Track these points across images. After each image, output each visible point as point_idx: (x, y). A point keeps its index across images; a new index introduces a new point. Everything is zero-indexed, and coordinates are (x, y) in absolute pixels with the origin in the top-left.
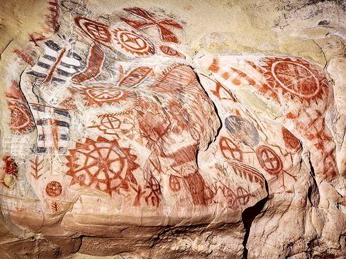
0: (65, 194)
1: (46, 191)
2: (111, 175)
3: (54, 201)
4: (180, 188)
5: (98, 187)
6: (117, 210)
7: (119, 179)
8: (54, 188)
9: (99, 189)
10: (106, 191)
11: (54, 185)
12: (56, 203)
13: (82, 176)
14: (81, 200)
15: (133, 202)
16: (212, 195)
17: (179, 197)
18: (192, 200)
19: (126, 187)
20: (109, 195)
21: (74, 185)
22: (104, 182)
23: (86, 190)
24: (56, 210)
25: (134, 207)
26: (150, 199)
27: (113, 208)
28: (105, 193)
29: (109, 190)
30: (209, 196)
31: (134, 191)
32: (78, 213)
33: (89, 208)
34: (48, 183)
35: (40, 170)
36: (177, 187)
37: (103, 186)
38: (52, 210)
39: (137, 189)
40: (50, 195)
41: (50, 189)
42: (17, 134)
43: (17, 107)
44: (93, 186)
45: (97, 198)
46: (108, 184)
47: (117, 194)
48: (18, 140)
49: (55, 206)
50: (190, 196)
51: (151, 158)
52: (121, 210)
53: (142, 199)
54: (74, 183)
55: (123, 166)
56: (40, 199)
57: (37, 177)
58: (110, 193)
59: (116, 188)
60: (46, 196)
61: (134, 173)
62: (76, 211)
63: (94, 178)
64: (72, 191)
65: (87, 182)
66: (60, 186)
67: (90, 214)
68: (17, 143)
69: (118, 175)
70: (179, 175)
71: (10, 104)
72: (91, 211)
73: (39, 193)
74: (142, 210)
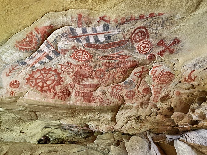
0: (20, 88)
1: (10, 84)
2: (45, 85)
3: (13, 90)
4: (78, 95)
5: (37, 88)
6: (43, 99)
7: (48, 87)
8: (15, 84)
9: (37, 89)
10: (40, 91)
11: (15, 82)
12: (13, 91)
13: (32, 82)
14: (29, 93)
15: (51, 98)
16: (94, 100)
17: (77, 99)
18: (83, 100)
19: (50, 91)
20: (41, 93)
21: (27, 85)
22: (40, 87)
23: (32, 89)
24: (12, 95)
25: (52, 99)
26: (60, 97)
27: (42, 98)
28: (39, 92)
29: (42, 91)
30: (92, 100)
31: (53, 93)
32: (26, 98)
33: (31, 97)
34: (13, 80)
35: (12, 72)
36: (77, 95)
37: (39, 89)
38: (9, 95)
39: (55, 93)
40: (11, 87)
41: (13, 83)
42: (16, 49)
43: (33, 37)
44: (35, 88)
45: (36, 93)
46: (42, 88)
47: (45, 93)
48: (14, 52)
49: (12, 93)
50: (83, 99)
51: (71, 83)
52: (45, 100)
53: (56, 97)
54: (27, 84)
55: (53, 83)
56: (4, 87)
57: (8, 75)
58: (42, 92)
59: (45, 90)
60: (9, 87)
61: (56, 87)
62: (25, 97)
63: (36, 84)
64: (25, 87)
65: (33, 85)
66: (19, 84)
67: (31, 100)
68: (11, 54)
69: (48, 86)
70: (81, 91)
71: (31, 33)
72: (32, 99)
73: (5, 84)
74: (55, 101)
